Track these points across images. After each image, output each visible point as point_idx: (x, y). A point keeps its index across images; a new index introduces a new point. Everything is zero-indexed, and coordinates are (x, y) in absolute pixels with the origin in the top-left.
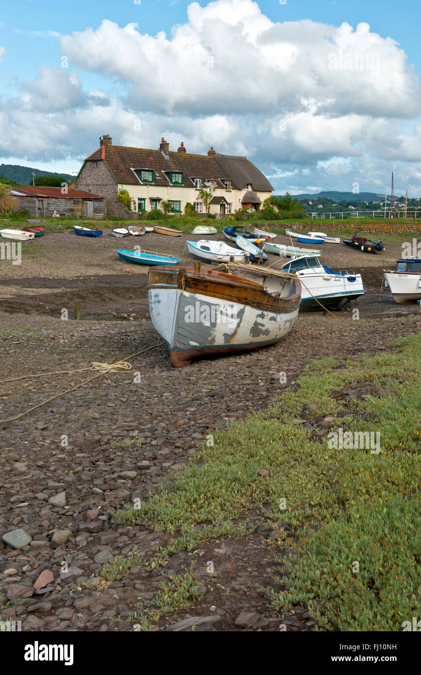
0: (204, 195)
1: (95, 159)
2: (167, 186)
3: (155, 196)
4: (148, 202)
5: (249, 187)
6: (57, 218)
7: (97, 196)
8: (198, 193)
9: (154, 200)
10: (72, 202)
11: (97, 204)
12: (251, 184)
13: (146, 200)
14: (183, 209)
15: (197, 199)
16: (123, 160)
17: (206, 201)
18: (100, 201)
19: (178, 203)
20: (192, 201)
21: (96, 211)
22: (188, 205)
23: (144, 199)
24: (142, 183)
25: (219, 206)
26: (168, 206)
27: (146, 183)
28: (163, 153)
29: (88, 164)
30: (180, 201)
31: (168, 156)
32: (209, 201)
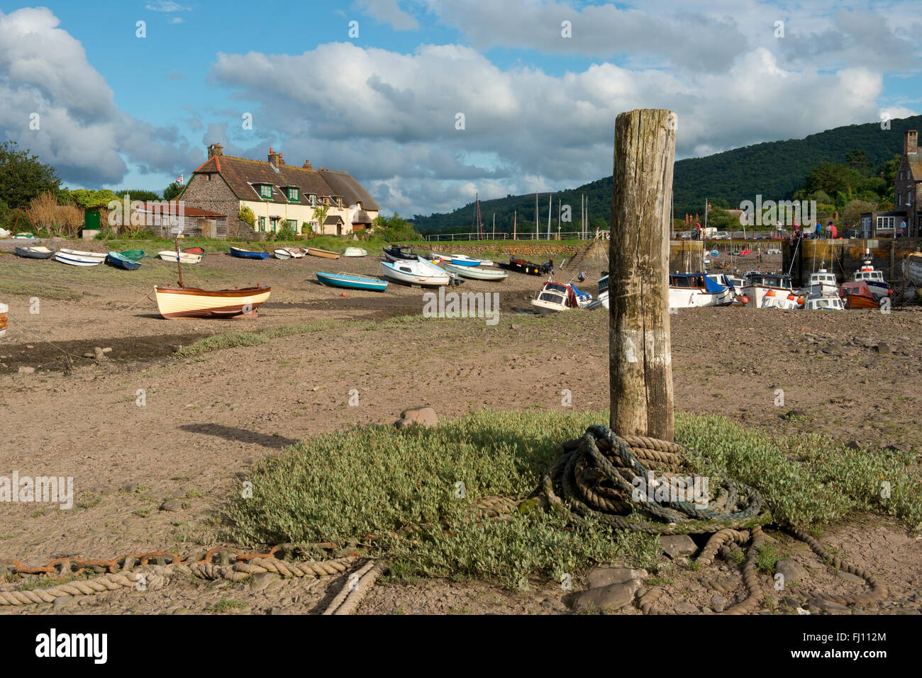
0: (319, 214)
1: (208, 171)
2: (285, 203)
3: (274, 215)
4: (267, 220)
5: (359, 205)
6: (183, 239)
7: (219, 214)
8: (313, 211)
9: (274, 219)
10: (196, 220)
11: (220, 223)
12: (360, 202)
13: (266, 219)
14: (299, 230)
15: (313, 218)
16: (238, 173)
17: (320, 220)
18: (223, 220)
19: (295, 222)
20: (308, 220)
21: (220, 231)
22: (305, 225)
23: (263, 218)
24: (262, 199)
25: (335, 226)
26: (287, 224)
27: (266, 199)
28: (272, 165)
29: (198, 177)
30: (296, 221)
31: (278, 169)
32: (323, 221)
